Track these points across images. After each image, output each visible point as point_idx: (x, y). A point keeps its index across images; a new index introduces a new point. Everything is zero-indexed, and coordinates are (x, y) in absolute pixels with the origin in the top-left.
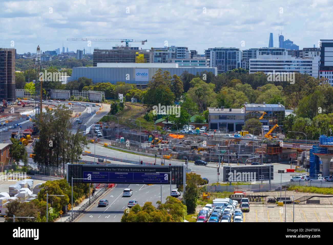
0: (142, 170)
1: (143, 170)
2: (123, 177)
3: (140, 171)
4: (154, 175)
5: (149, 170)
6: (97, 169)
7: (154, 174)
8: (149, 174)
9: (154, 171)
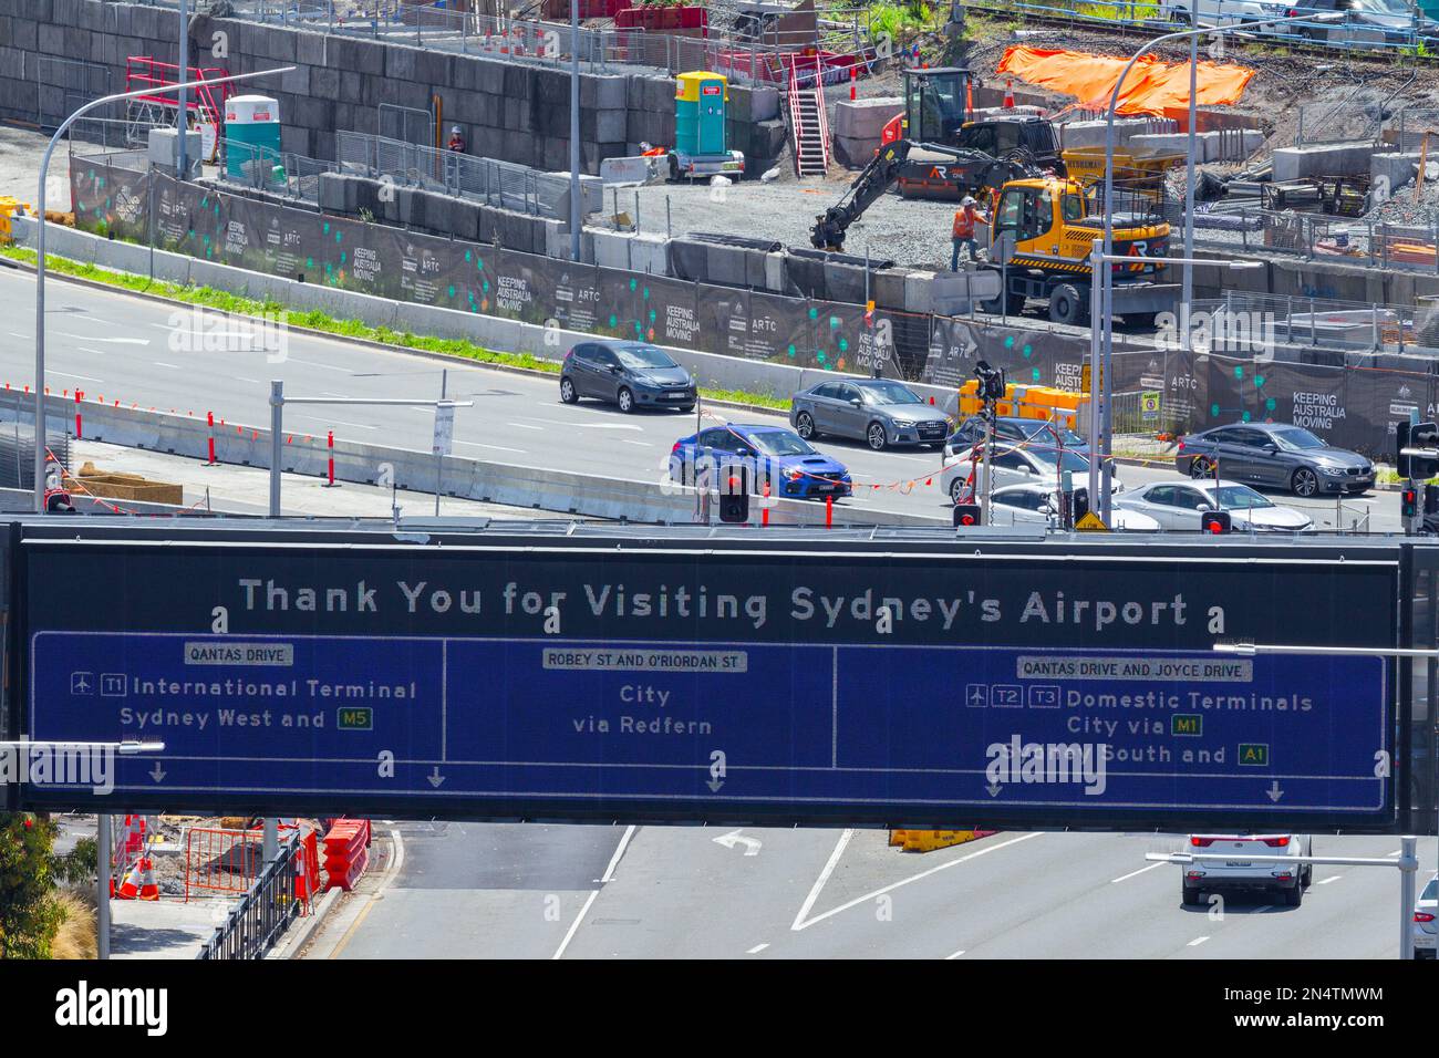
0: (970, 613)
1: (991, 609)
2: (673, 710)
3: (936, 615)
4: (1167, 688)
5: (1089, 615)
6: (250, 585)
7: (1156, 668)
8: (1079, 666)
9: (1167, 614)
